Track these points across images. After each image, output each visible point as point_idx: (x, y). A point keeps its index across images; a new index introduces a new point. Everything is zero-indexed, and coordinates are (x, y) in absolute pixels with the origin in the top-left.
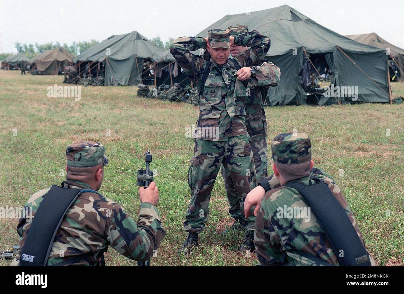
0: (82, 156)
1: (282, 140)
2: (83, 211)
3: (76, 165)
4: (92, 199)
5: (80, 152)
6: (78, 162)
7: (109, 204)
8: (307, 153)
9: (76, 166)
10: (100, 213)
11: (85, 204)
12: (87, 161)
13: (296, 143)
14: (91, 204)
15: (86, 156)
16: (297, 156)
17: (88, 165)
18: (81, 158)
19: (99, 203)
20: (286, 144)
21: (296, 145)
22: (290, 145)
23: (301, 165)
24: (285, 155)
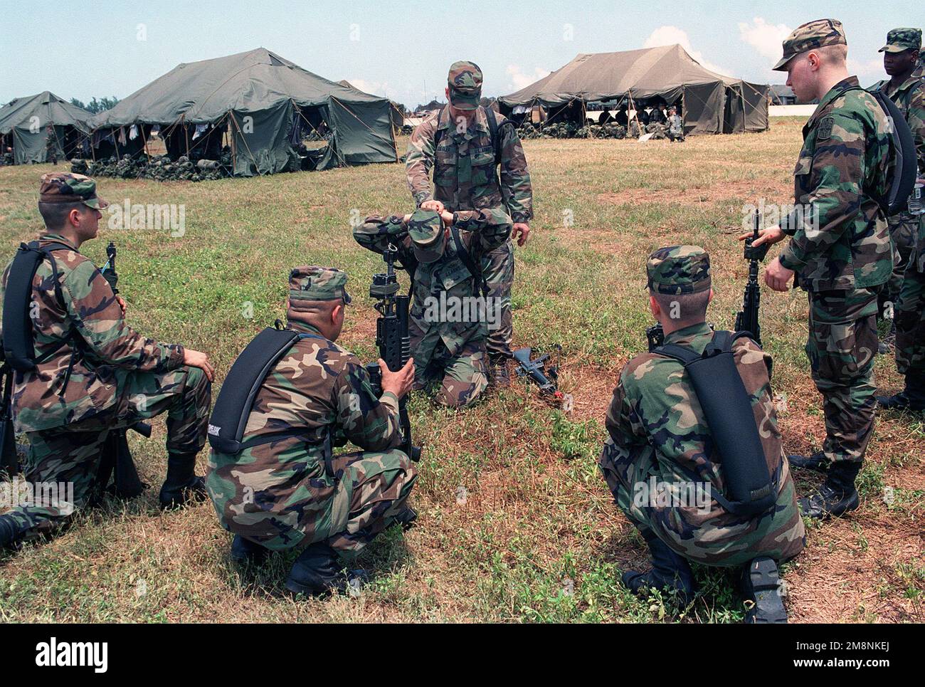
0: (312, 283)
1: (665, 257)
2: (301, 365)
3: (302, 296)
4: (316, 348)
5: (309, 277)
6: (306, 292)
7: (342, 354)
8: (707, 276)
9: (303, 299)
10: (327, 367)
11: (305, 355)
12: (318, 291)
13: (689, 260)
14: (315, 354)
15: (317, 283)
16: (690, 281)
17: (320, 298)
18: (309, 285)
19: (326, 353)
20: (673, 263)
21: (688, 263)
22: (679, 264)
23: (697, 295)
24: (672, 280)
